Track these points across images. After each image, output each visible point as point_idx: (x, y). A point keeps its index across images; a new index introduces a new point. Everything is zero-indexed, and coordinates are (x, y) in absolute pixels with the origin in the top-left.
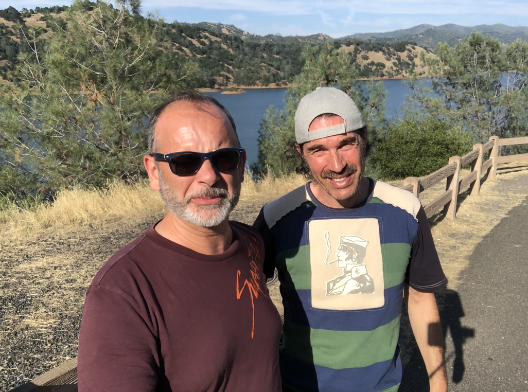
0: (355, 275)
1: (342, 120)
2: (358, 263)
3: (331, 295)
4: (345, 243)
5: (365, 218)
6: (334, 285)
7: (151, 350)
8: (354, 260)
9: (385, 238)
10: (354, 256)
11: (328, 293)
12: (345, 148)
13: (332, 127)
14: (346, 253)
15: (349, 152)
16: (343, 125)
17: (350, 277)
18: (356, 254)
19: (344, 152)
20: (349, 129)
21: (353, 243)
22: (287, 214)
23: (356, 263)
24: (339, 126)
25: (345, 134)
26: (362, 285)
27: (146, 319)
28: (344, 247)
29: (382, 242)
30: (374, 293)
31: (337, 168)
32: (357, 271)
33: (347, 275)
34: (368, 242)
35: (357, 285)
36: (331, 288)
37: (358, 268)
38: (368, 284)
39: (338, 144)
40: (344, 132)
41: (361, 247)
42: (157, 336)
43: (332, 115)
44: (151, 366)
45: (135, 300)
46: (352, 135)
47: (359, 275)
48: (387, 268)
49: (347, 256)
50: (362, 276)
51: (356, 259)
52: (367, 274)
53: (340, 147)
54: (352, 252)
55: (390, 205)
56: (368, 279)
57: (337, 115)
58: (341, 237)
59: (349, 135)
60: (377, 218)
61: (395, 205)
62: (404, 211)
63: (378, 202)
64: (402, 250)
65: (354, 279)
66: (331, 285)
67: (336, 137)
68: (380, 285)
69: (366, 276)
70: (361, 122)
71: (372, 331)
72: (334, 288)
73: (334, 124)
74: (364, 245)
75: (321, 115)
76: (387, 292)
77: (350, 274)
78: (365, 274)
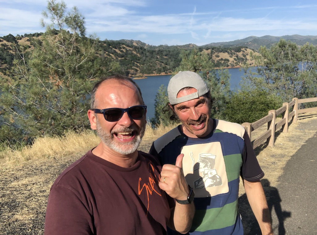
0: (210, 176)
1: (196, 90)
2: (211, 168)
3: (197, 189)
4: (202, 158)
5: (213, 142)
6: (198, 183)
7: (88, 223)
8: (208, 167)
9: (225, 152)
10: (208, 164)
11: (195, 188)
12: (199, 106)
13: (191, 95)
14: (203, 163)
17: (207, 177)
18: (210, 163)
19: (199, 108)
20: (200, 95)
21: (207, 157)
22: (168, 144)
23: (210, 168)
24: (194, 93)
26: (215, 181)
27: (86, 204)
28: (202, 160)
29: (224, 155)
30: (222, 185)
31: (196, 118)
32: (211, 173)
33: (205, 176)
34: (216, 156)
35: (212, 182)
36: (197, 185)
37: (212, 171)
38: (218, 180)
40: (198, 97)
41: (212, 159)
42: (92, 214)
44: (88, 232)
45: (79, 193)
46: (203, 98)
47: (212, 176)
48: (228, 170)
49: (204, 165)
50: (214, 176)
51: (210, 166)
52: (217, 174)
54: (207, 162)
55: (227, 133)
56: (218, 177)
57: (193, 88)
58: (200, 154)
60: (219, 141)
61: (229, 132)
62: (235, 135)
63: (219, 132)
64: (237, 159)
65: (210, 178)
66: (197, 183)
67: (193, 100)
68: (225, 180)
69: (216, 176)
70: (206, 89)
71: (222, 208)
72: (199, 185)
73: (191, 93)
74: (213, 157)
76: (230, 184)
77: (207, 175)
78: (216, 175)
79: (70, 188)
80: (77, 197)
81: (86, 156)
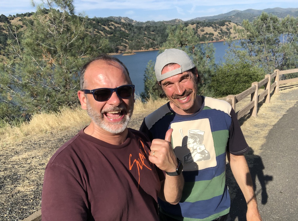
0: (199, 151)
1: (179, 66)
2: (200, 144)
3: (187, 163)
4: (191, 134)
5: (202, 118)
6: (188, 158)
7: (83, 199)
8: (197, 142)
9: (214, 128)
10: (197, 140)
11: (185, 162)
12: (183, 81)
13: (174, 71)
14: (193, 139)
15: (186, 83)
16: (180, 68)
17: (196, 152)
18: (199, 139)
19: (183, 83)
20: (183, 70)
21: (196, 133)
23: (199, 144)
24: (177, 69)
25: (182, 73)
26: (203, 156)
27: (80, 181)
28: (191, 136)
29: (212, 131)
30: (210, 159)
31: (180, 92)
32: (200, 149)
33: (194, 151)
34: (204, 132)
35: (201, 156)
36: (186, 159)
37: (200, 147)
38: (207, 155)
39: (179, 79)
40: (181, 72)
41: (201, 135)
42: (86, 191)
43: (173, 63)
44: (83, 208)
45: (73, 171)
46: (186, 73)
47: (201, 151)
48: (216, 145)
49: (194, 141)
50: (203, 151)
51: (198, 142)
53: (180, 81)
54: (196, 138)
55: (215, 110)
56: (207, 152)
57: (176, 64)
58: (189, 131)
59: (184, 74)
60: (208, 118)
61: (217, 109)
62: (223, 112)
63: (208, 109)
64: (224, 134)
65: (199, 153)
66: (186, 158)
67: (177, 76)
68: (213, 155)
69: (205, 151)
70: (191, 65)
71: (210, 180)
72: (188, 159)
73: (175, 68)
74: (202, 134)
75: (167, 65)
76: (218, 158)
77: (196, 150)
78: (204, 150)
79: (64, 167)
80: (72, 175)
81: (78, 135)
